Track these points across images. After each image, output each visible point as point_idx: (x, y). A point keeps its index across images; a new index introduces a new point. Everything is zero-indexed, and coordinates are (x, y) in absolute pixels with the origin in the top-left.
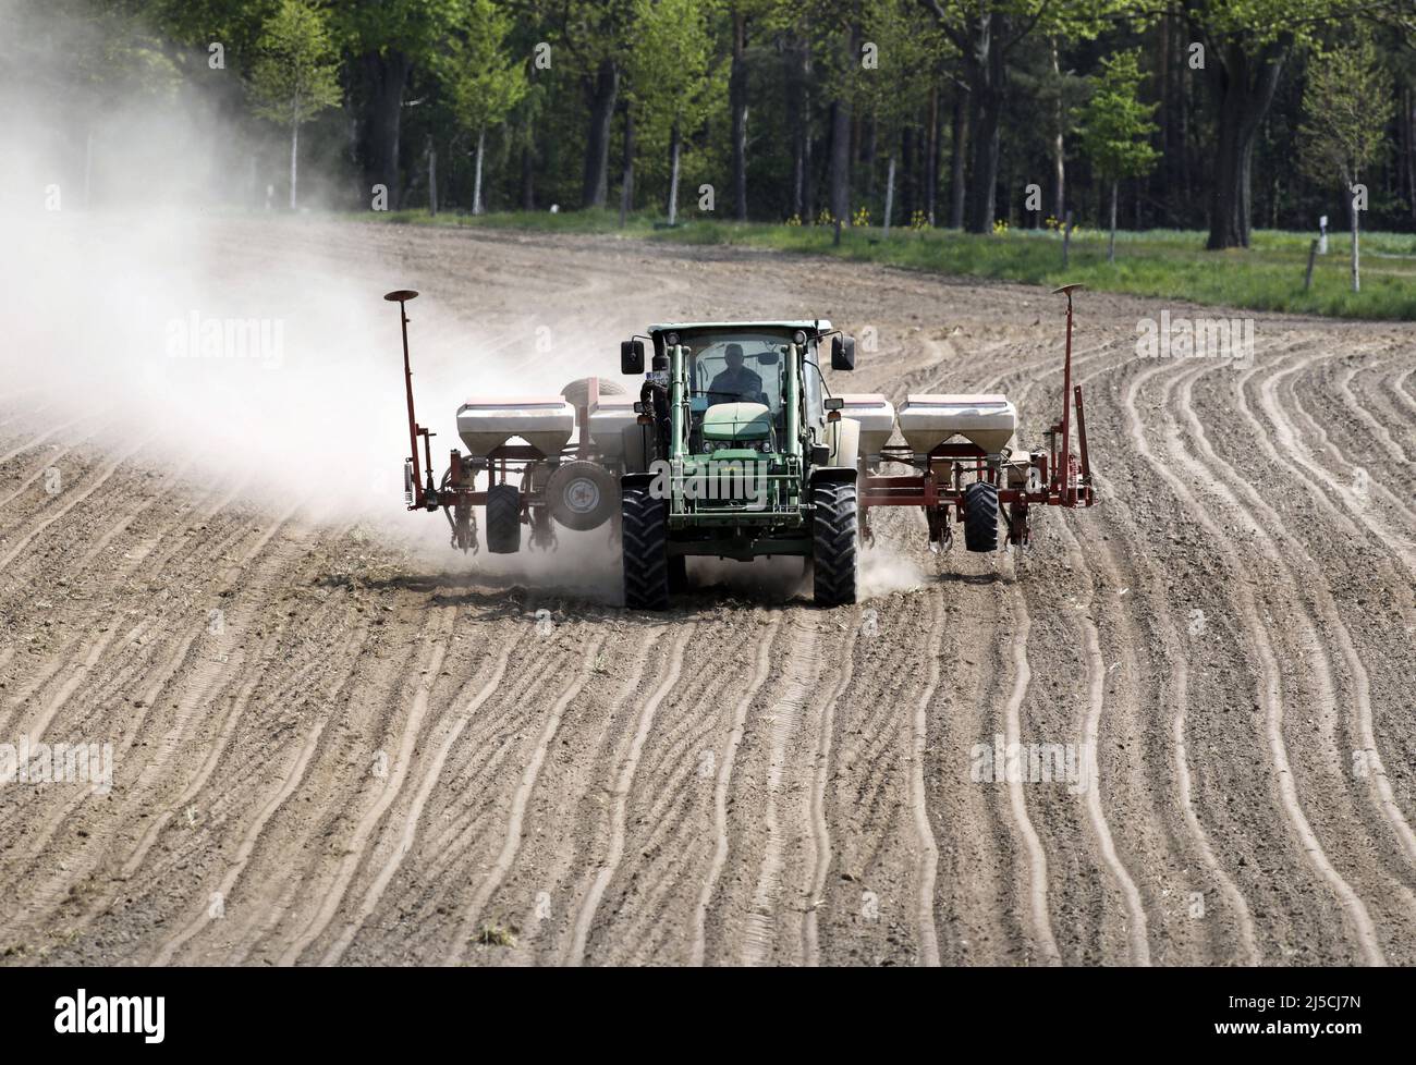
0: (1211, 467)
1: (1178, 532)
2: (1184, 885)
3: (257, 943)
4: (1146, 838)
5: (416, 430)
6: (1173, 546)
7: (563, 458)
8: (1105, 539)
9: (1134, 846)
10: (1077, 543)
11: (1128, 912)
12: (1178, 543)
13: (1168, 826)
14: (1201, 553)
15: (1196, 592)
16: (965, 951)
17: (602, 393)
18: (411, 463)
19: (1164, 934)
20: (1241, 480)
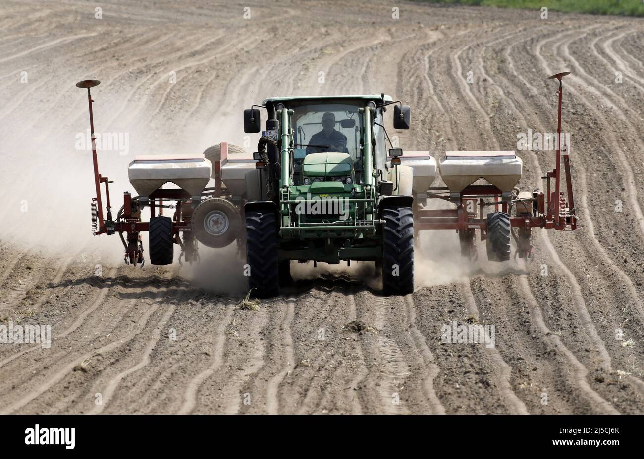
0: (586, 80)
1: (574, 109)
2: (597, 273)
3: (126, 314)
4: (573, 252)
5: (99, 179)
6: (572, 116)
7: (203, 198)
8: (536, 113)
9: (569, 256)
10: (522, 116)
11: (570, 285)
12: (574, 114)
13: (584, 246)
14: (586, 118)
15: (587, 136)
16: (490, 304)
17: (230, 152)
18: (96, 202)
19: (591, 294)
20: (601, 85)
